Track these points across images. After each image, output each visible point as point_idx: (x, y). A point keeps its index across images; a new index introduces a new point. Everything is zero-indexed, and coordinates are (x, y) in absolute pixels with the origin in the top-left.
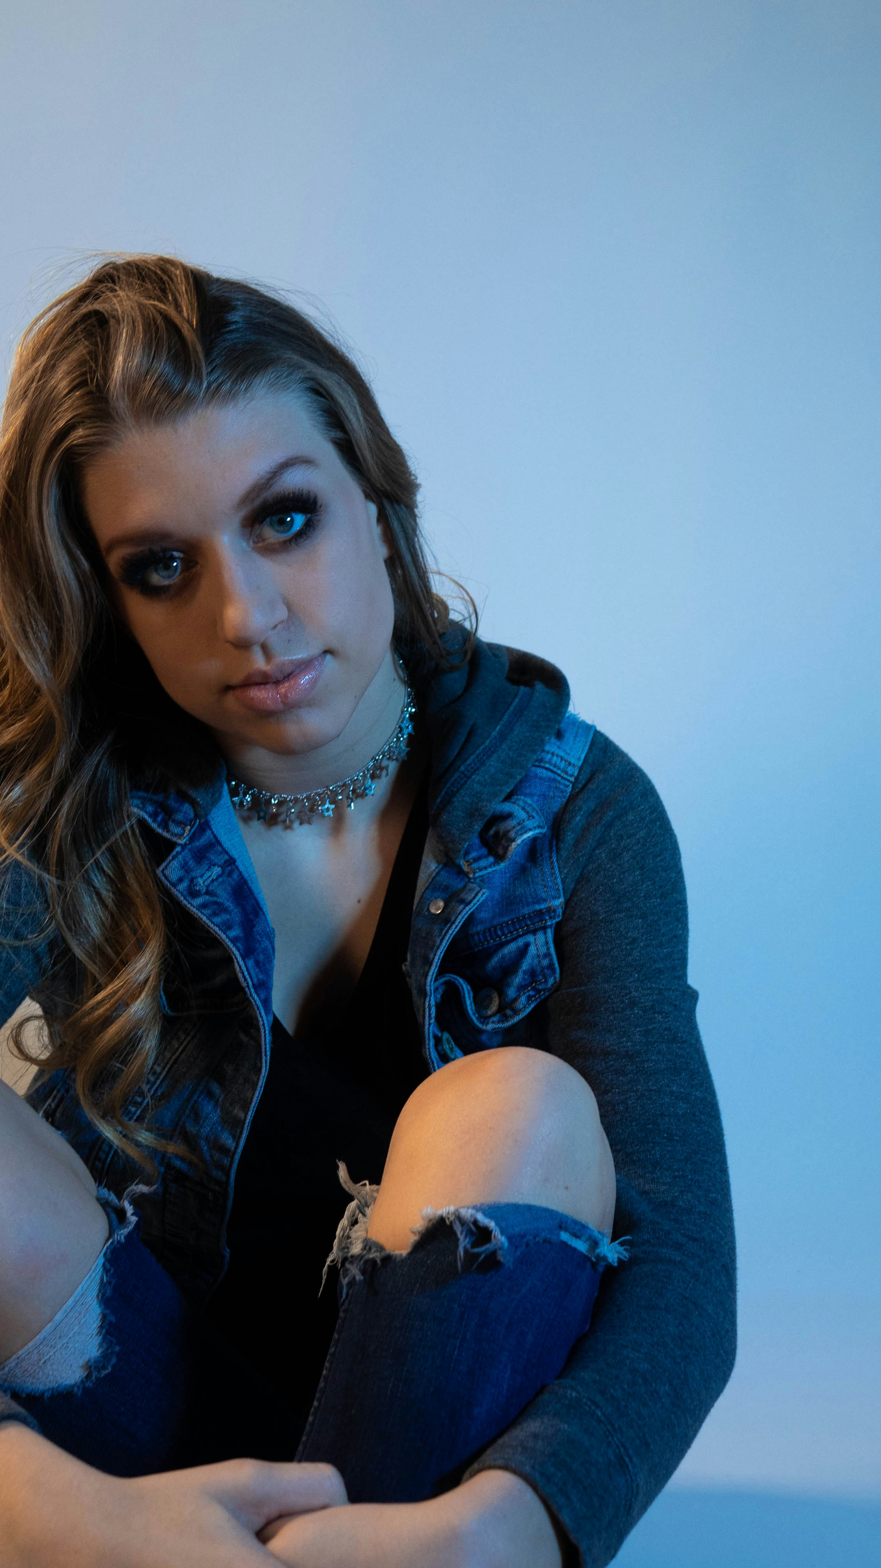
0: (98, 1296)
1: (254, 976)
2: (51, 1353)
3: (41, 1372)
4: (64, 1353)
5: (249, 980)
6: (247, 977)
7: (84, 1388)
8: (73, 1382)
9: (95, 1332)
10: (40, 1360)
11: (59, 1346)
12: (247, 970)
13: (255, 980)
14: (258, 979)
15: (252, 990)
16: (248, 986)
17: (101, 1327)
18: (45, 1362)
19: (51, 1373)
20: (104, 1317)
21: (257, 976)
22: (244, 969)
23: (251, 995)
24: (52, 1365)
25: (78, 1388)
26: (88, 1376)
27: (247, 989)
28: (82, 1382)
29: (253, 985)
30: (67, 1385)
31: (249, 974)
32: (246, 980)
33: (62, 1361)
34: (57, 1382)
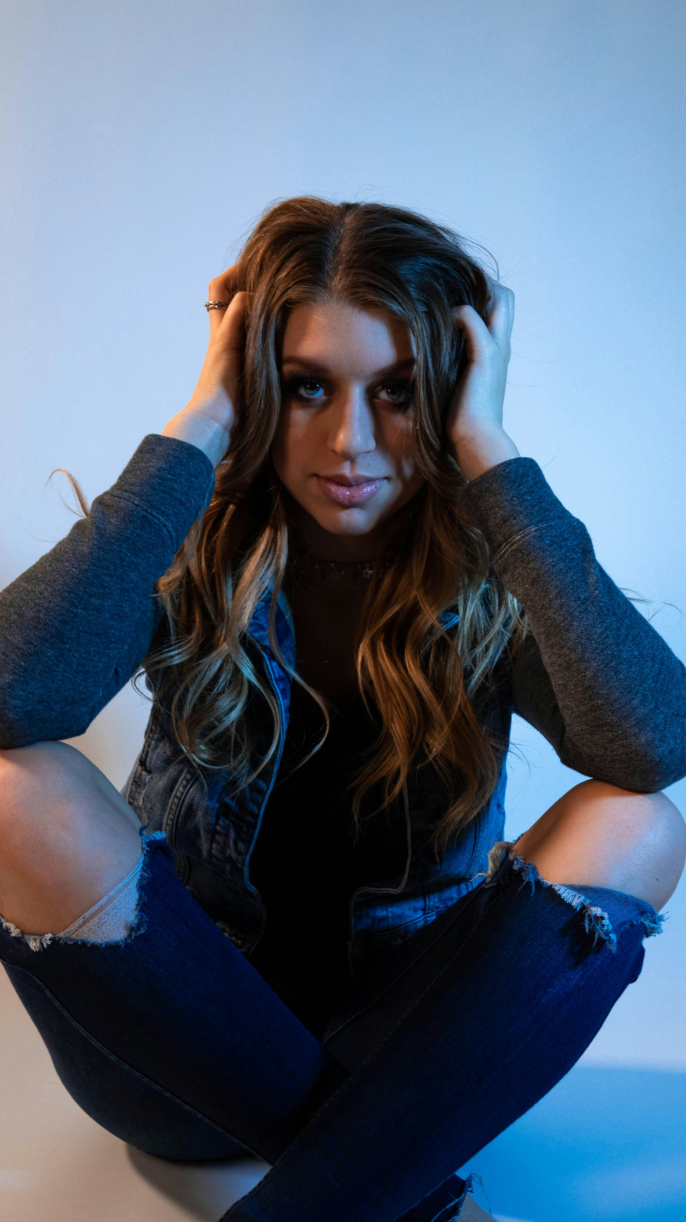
0: (137, 885)
1: (276, 672)
2: (107, 919)
3: (99, 931)
4: (114, 918)
5: (272, 674)
6: (271, 672)
7: (125, 944)
8: (119, 939)
9: (134, 907)
10: (100, 922)
11: (111, 914)
12: (272, 668)
13: (277, 676)
14: (279, 675)
15: (274, 682)
16: (271, 679)
17: (138, 905)
18: (102, 924)
19: (105, 931)
20: (140, 897)
21: (278, 673)
22: (270, 667)
23: (273, 685)
24: (106, 926)
25: (123, 942)
26: (129, 936)
27: (270, 681)
28: (125, 939)
29: (275, 678)
30: (116, 941)
31: (273, 670)
32: (270, 674)
33: (112, 924)
34: (109, 938)
